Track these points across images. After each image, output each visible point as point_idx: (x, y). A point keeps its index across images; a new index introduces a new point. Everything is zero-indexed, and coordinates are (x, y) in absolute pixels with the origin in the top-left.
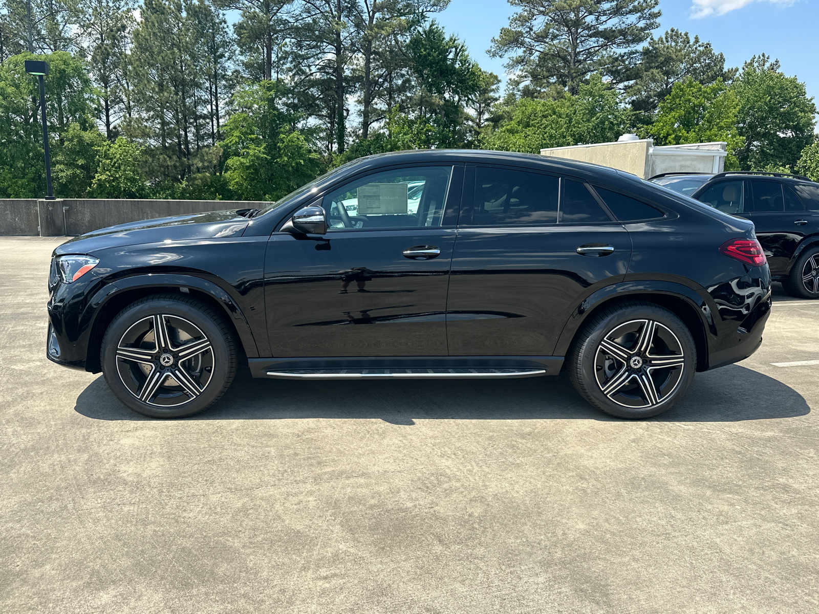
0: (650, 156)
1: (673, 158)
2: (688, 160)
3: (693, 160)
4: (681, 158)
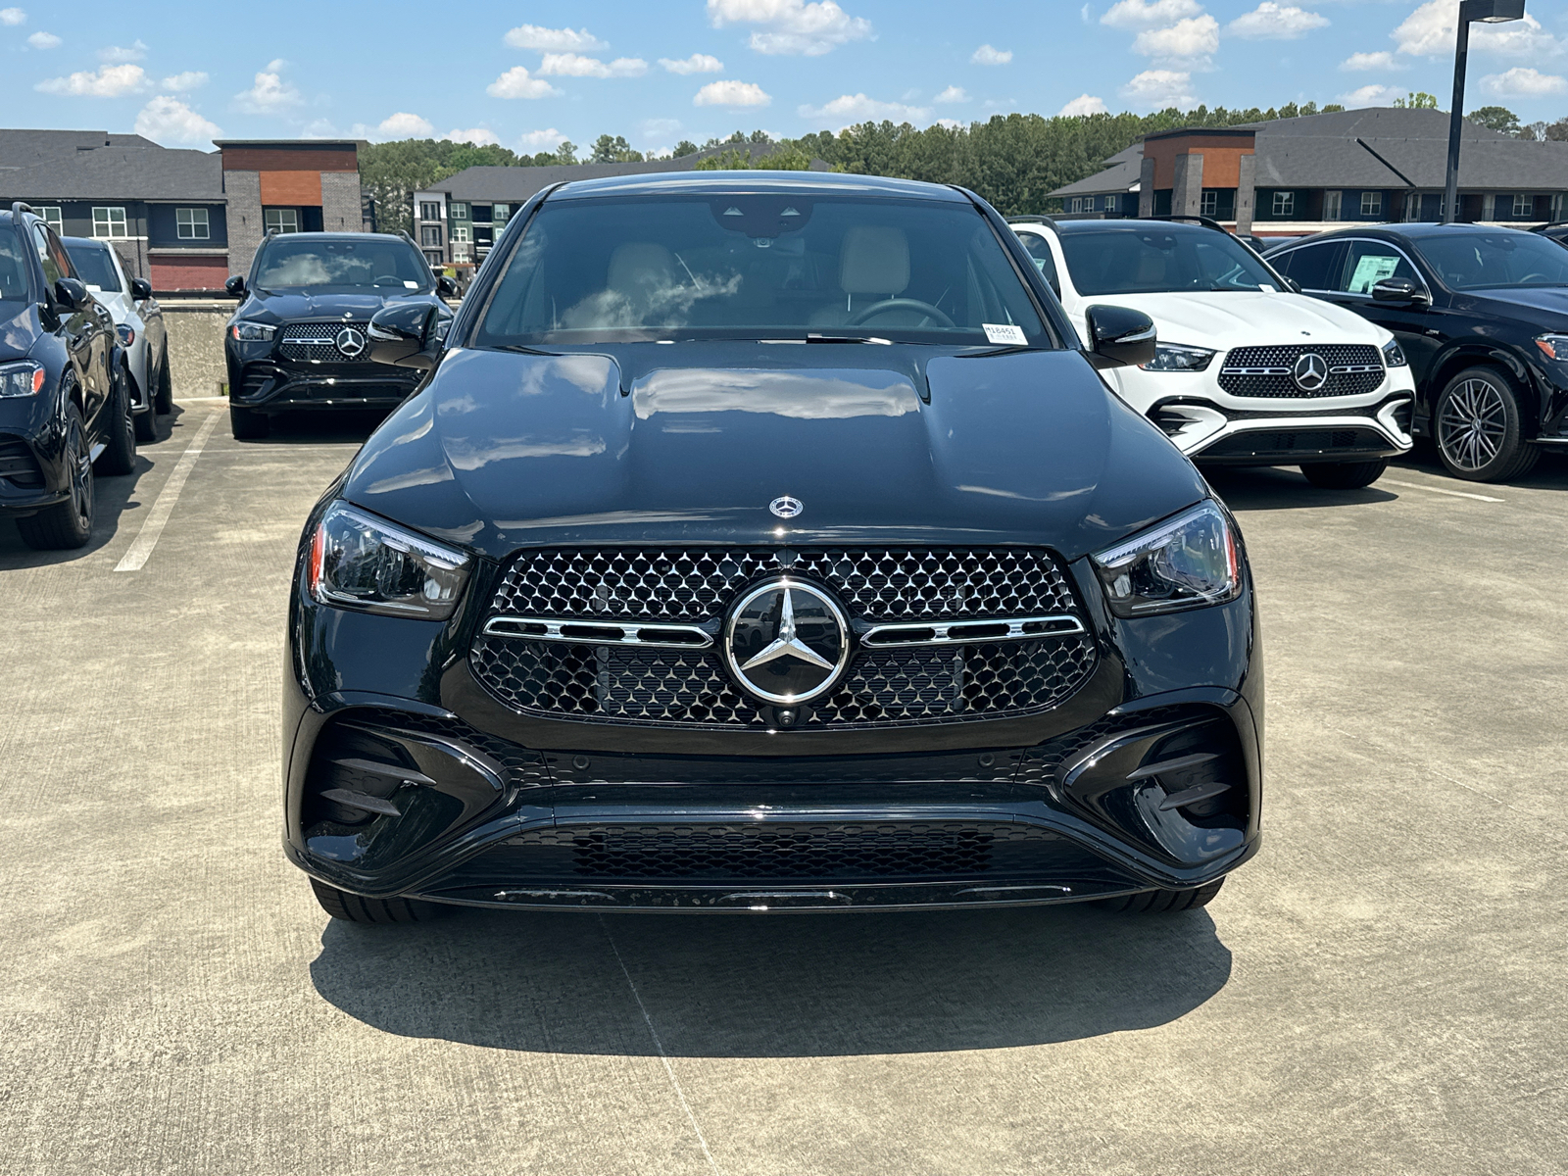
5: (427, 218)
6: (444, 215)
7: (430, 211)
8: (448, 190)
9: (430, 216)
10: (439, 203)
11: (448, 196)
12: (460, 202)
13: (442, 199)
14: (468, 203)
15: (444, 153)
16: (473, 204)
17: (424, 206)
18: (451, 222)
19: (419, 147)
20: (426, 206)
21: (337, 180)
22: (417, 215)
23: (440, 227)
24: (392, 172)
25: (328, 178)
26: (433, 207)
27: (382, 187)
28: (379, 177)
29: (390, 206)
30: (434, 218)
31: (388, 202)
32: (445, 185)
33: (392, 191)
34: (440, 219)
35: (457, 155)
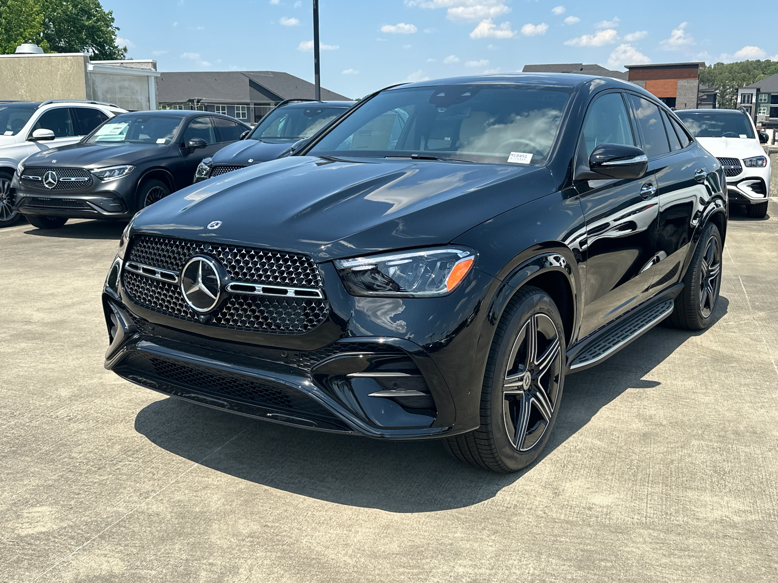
0: (89, 74)
1: (111, 77)
2: (125, 80)
3: (130, 80)
4: (119, 78)
5: (744, 102)
6: (754, 101)
7: (746, 99)
8: (758, 87)
9: (746, 102)
10: (752, 94)
11: (758, 90)
12: (765, 93)
13: (754, 92)
14: (769, 94)
15: (766, 67)
16: (772, 94)
17: (743, 96)
18: (758, 105)
19: (751, 64)
20: (745, 96)
21: (686, 84)
22: (739, 101)
23: (751, 107)
24: (731, 79)
25: (681, 83)
26: (749, 96)
27: (724, 86)
28: (723, 81)
29: (727, 96)
30: (748, 102)
31: (727, 95)
32: (757, 85)
33: (730, 88)
34: (751, 103)
35: (773, 68)
